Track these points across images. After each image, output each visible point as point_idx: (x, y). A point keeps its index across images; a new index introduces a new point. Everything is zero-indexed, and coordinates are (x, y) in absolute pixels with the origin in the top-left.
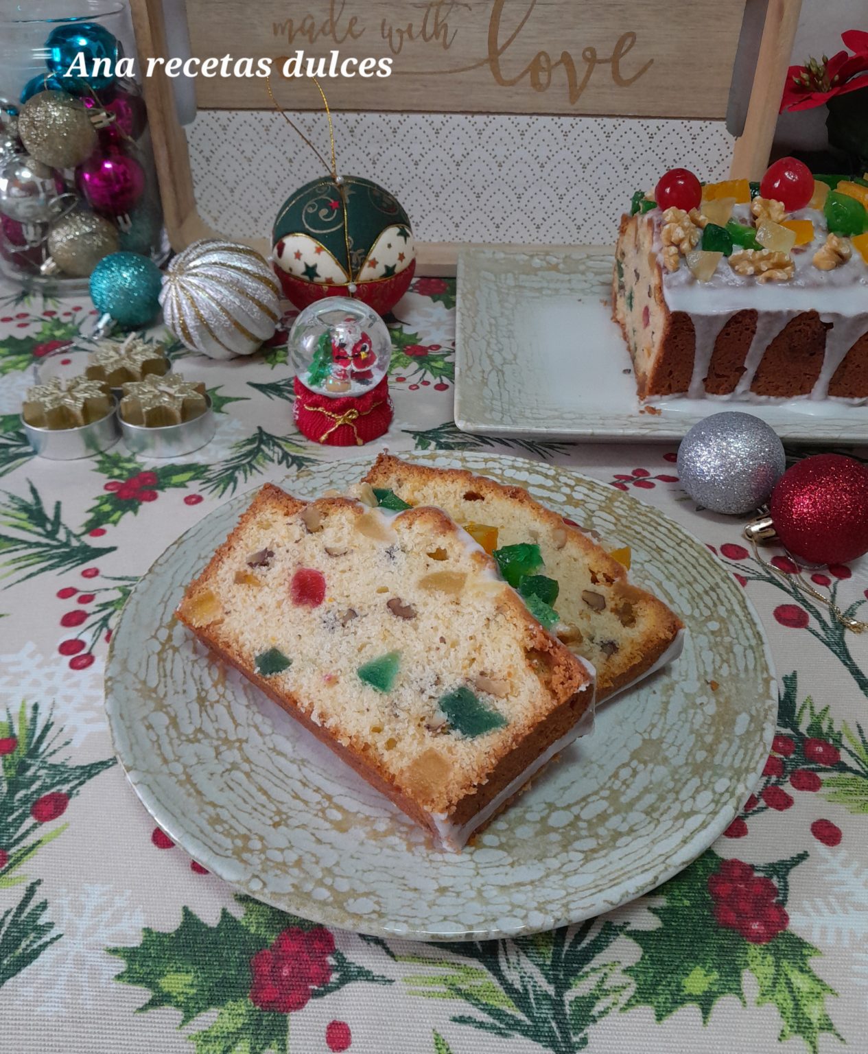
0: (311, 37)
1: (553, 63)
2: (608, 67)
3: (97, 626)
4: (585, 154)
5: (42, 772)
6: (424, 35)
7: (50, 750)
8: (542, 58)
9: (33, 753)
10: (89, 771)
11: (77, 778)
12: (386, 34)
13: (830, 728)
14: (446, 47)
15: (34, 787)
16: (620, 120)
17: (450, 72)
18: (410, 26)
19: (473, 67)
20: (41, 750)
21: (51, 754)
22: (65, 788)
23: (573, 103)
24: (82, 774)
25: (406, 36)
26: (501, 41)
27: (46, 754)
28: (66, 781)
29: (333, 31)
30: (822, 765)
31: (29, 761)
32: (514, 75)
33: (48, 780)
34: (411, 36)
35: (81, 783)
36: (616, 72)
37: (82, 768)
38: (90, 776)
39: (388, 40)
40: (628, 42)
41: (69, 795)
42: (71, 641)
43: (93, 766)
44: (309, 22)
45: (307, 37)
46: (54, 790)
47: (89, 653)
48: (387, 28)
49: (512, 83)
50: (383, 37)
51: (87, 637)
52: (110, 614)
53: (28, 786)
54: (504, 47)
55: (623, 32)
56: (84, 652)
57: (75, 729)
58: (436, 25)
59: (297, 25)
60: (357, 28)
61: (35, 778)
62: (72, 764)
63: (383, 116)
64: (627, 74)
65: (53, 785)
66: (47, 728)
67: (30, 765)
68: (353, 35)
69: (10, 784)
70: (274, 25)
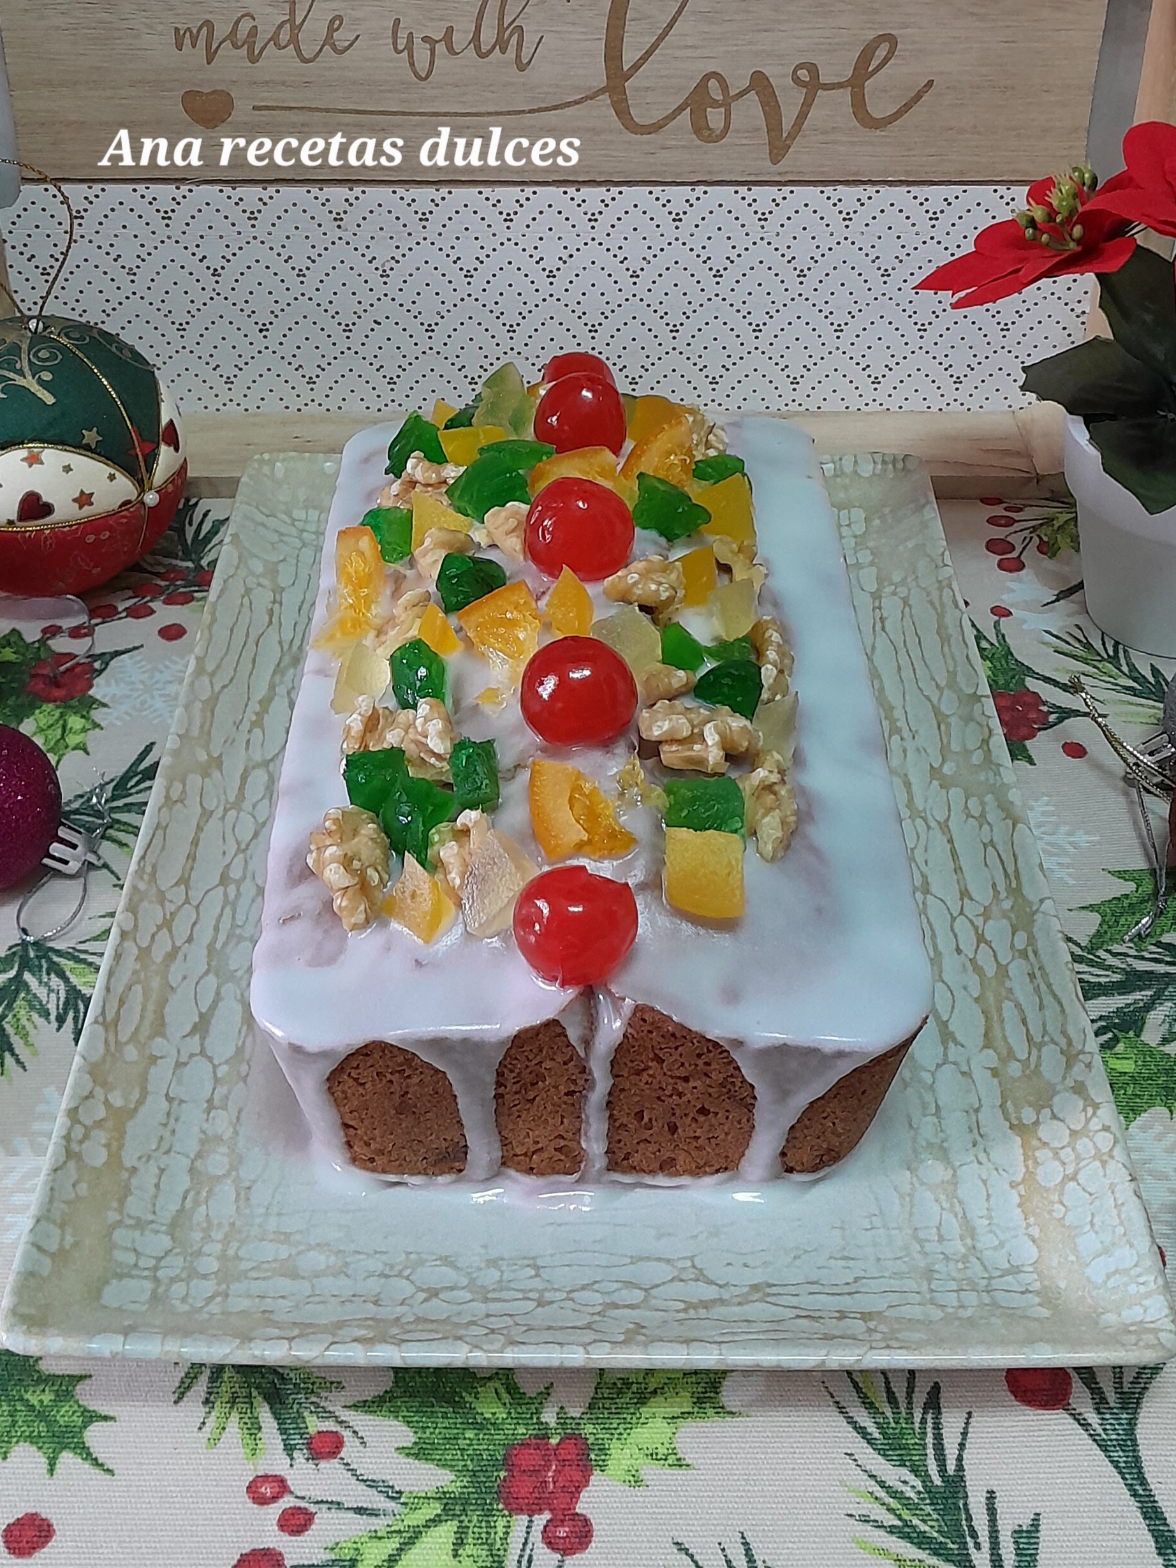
0: (251, 50)
1: (732, 93)
2: (845, 96)
4: (803, 251)
6: (478, 48)
8: (713, 83)
12: (402, 43)
14: (522, 67)
16: (871, 190)
17: (531, 111)
18: (450, 30)
19: (577, 102)
23: (775, 162)
25: (441, 48)
26: (629, 57)
29: (294, 40)
32: (658, 115)
34: (451, 50)
36: (859, 104)
39: (405, 54)
40: (881, 52)
44: (246, 26)
45: (244, 51)
48: (402, 35)
49: (656, 128)
50: (396, 49)
54: (636, 67)
55: (871, 35)
58: (501, 29)
59: (222, 30)
60: (342, 37)
63: (401, 191)
64: (879, 108)
68: (334, 48)
70: (177, 30)
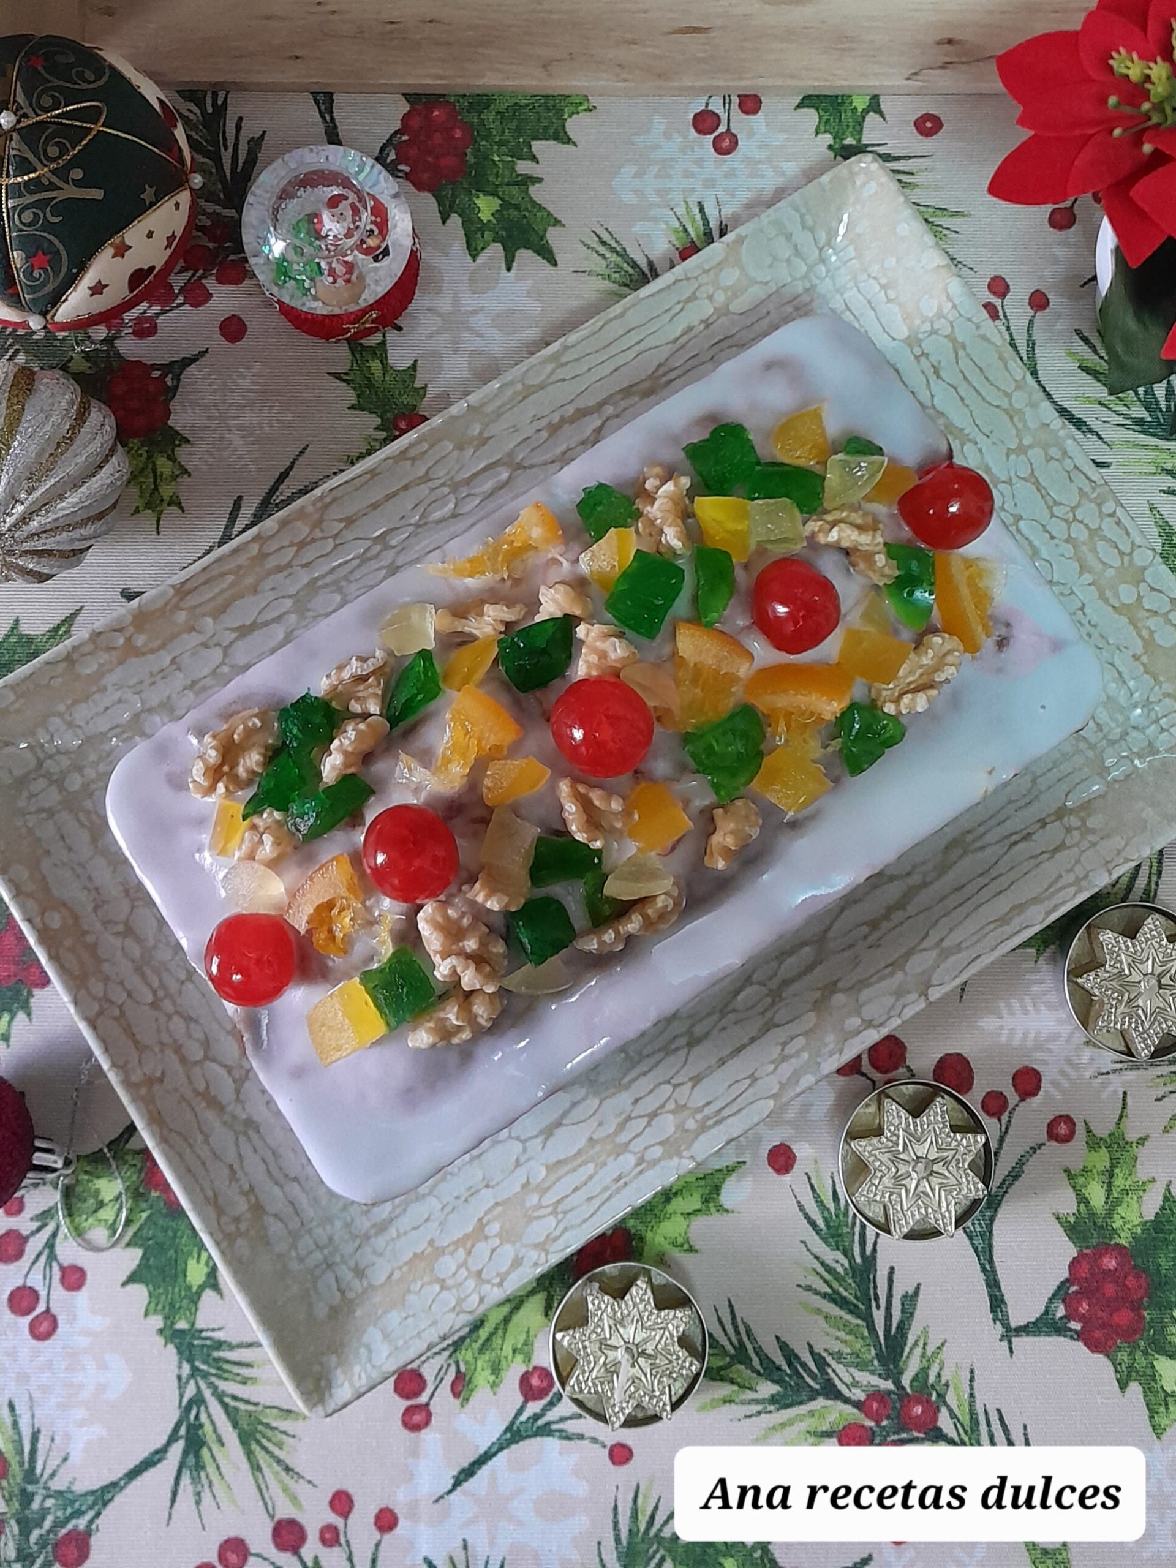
3: (43, 1258)
5: (50, 1503)
7: (48, 1472)
9: (30, 1476)
10: (104, 1496)
11: (91, 1508)
13: (939, 1375)
15: (48, 1523)
20: (38, 1471)
21: (53, 1475)
22: (82, 1523)
24: (95, 1503)
27: (46, 1476)
28: (78, 1514)
30: (916, 1434)
31: (30, 1488)
33: (60, 1513)
35: (98, 1514)
37: (93, 1492)
38: (105, 1504)
41: (88, 1533)
42: (18, 1289)
43: (105, 1489)
46: (70, 1526)
47: (48, 1310)
51: (36, 1280)
52: (54, 1235)
53: (39, 1525)
56: (41, 1308)
57: (67, 1436)
61: (44, 1512)
62: (80, 1488)
65: (68, 1519)
66: (35, 1437)
67: (33, 1494)
69: (18, 1522)
